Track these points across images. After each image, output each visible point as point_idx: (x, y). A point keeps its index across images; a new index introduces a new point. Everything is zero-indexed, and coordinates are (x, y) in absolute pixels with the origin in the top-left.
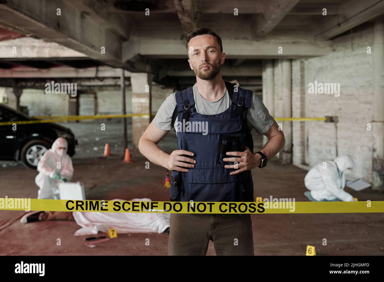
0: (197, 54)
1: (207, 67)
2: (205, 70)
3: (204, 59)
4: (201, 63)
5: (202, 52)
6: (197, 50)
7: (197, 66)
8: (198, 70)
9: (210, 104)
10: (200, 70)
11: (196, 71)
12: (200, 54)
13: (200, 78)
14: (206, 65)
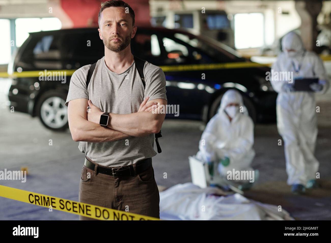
0: (109, 25)
1: (118, 40)
2: (115, 43)
3: (115, 32)
4: (112, 35)
5: (114, 25)
6: (109, 22)
7: (108, 38)
8: (108, 41)
9: (116, 76)
10: (110, 42)
11: (106, 42)
12: (112, 26)
13: (109, 49)
14: (117, 38)
